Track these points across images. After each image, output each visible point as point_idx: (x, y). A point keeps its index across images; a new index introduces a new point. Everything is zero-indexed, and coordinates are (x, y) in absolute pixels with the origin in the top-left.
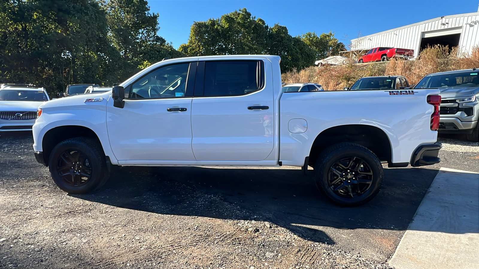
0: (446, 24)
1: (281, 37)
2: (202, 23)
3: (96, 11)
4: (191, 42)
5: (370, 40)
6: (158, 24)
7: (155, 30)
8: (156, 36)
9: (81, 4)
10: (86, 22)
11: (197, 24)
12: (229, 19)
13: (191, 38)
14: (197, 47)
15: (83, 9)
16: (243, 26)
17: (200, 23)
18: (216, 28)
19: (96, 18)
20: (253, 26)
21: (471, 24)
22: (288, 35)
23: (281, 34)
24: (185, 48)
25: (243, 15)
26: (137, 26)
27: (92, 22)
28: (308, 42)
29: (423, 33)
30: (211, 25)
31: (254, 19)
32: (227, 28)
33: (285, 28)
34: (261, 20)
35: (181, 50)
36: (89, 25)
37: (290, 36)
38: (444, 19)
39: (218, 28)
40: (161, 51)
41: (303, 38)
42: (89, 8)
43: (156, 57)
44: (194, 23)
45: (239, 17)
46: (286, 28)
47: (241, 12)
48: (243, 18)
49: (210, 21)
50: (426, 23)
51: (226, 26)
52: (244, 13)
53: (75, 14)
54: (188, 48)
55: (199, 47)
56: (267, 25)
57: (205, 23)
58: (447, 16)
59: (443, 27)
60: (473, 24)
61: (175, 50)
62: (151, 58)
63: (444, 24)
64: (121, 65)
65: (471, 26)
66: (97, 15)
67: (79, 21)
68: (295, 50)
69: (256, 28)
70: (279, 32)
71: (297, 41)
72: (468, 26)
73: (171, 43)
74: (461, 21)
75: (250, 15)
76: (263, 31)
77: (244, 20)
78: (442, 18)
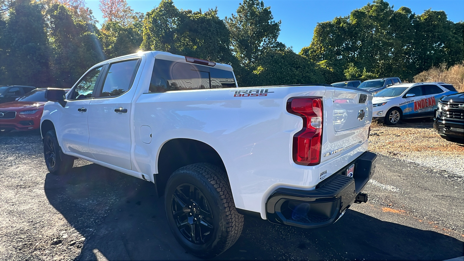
1: (433, 25)
2: (327, 23)
3: (218, 27)
4: (313, 44)
6: (280, 30)
7: (275, 37)
8: (276, 42)
9: (207, 23)
10: (209, 38)
11: (321, 24)
12: (358, 15)
13: (314, 40)
14: (319, 49)
15: (207, 27)
16: (376, 19)
17: (324, 24)
18: (342, 26)
19: (217, 33)
20: (390, 18)
22: (447, 21)
23: (432, 22)
24: (306, 51)
25: (376, 6)
26: (259, 36)
27: (214, 37)
30: (337, 23)
31: (391, 9)
32: (355, 24)
34: (404, 9)
35: (302, 52)
36: (211, 39)
37: (451, 22)
39: (344, 26)
40: (274, 56)
42: (211, 26)
43: (269, 62)
44: (318, 24)
45: (372, 9)
46: (444, 13)
47: (375, 4)
48: (376, 10)
49: (336, 19)
51: (354, 22)
52: (378, 4)
53: (201, 32)
54: (309, 50)
55: (321, 48)
56: (414, 13)
57: (329, 22)
61: (295, 54)
62: (265, 63)
64: (239, 71)
66: (218, 30)
67: (204, 37)
69: (395, 19)
70: (431, 19)
73: (292, 47)
75: (387, 4)
76: (405, 21)
77: (378, 12)
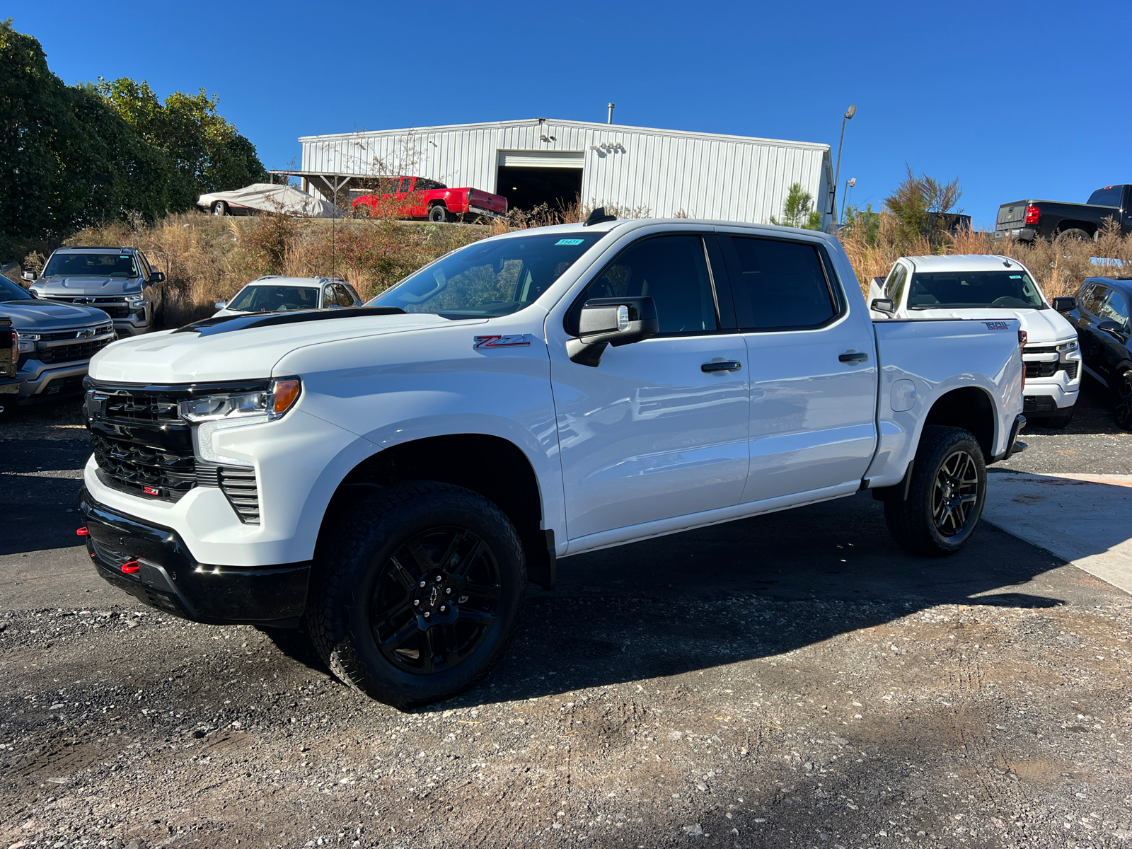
0: (551, 140)
5: (362, 147)
21: (601, 148)
22: (51, 75)
23: (23, 65)
28: (129, 117)
29: (502, 154)
33: (34, 45)
37: (58, 82)
38: (545, 125)
41: (108, 98)
46: (38, 46)
50: (506, 127)
58: (550, 120)
59: (543, 147)
60: (604, 151)
63: (546, 140)
65: (602, 155)
68: (91, 137)
70: (16, 55)
71: (87, 104)
72: (595, 153)
74: (581, 140)
78: (540, 120)
